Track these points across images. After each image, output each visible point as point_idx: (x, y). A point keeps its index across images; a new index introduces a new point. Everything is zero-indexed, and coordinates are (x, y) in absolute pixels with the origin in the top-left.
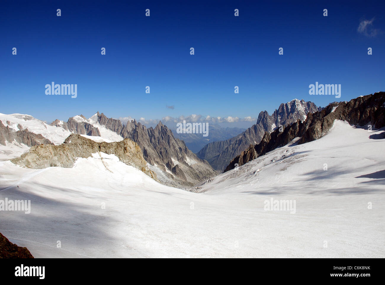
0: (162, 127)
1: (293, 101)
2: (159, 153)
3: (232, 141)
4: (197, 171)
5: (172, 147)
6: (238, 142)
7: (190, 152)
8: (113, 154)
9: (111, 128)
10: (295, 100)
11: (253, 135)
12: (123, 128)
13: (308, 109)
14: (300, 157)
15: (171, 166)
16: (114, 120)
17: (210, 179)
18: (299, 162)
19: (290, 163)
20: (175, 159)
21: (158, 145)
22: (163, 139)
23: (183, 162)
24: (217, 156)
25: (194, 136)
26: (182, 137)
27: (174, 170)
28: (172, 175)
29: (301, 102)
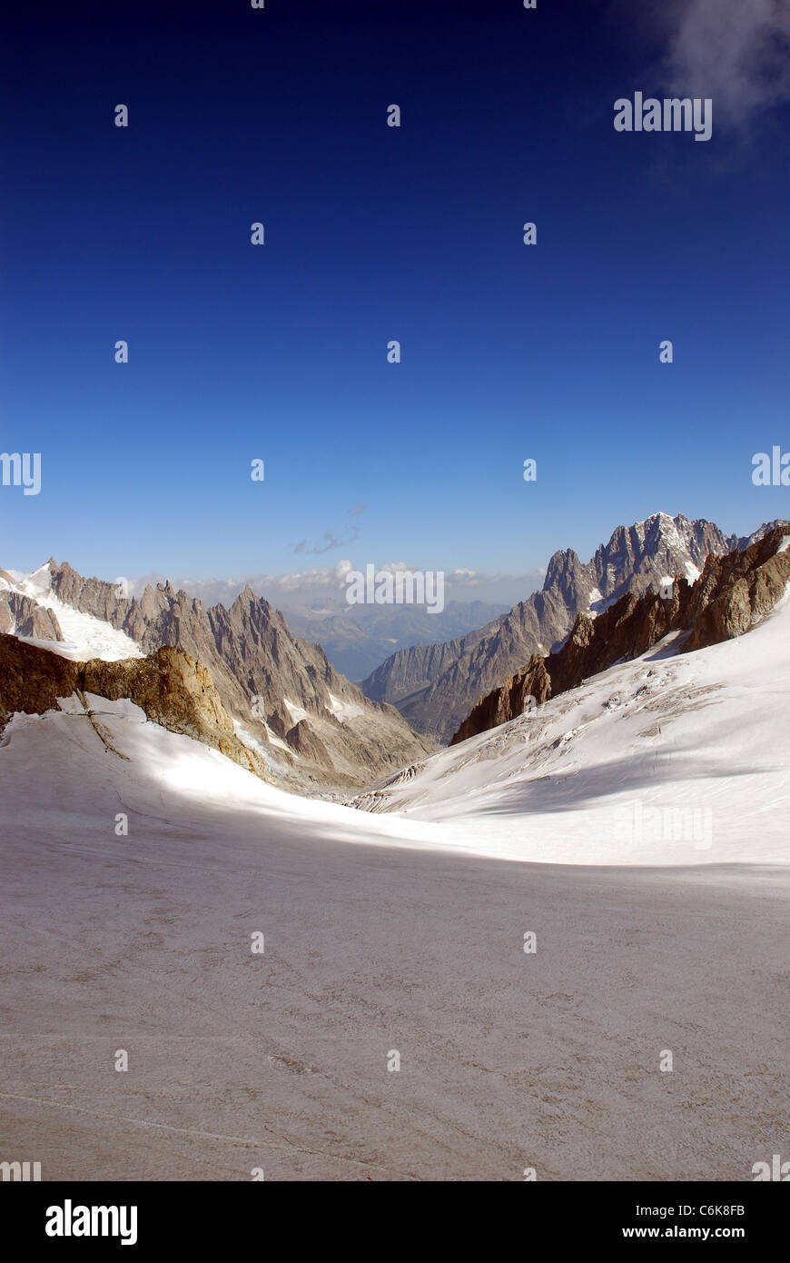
0: (252, 604)
1: (652, 518)
2: (246, 684)
3: (469, 644)
4: (363, 738)
5: (285, 666)
6: (486, 647)
7: (342, 680)
8: (125, 696)
9: (95, 609)
10: (658, 517)
11: (534, 624)
12: (133, 608)
13: (699, 541)
14: (698, 693)
15: (283, 725)
16: (103, 584)
17: (416, 765)
18: (696, 707)
19: (670, 711)
20: (295, 703)
21: (241, 660)
22: (256, 642)
23: (320, 712)
24: (423, 690)
25: (350, 630)
26: (312, 631)
27: (293, 736)
28: (287, 754)
29: (676, 520)
